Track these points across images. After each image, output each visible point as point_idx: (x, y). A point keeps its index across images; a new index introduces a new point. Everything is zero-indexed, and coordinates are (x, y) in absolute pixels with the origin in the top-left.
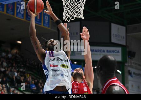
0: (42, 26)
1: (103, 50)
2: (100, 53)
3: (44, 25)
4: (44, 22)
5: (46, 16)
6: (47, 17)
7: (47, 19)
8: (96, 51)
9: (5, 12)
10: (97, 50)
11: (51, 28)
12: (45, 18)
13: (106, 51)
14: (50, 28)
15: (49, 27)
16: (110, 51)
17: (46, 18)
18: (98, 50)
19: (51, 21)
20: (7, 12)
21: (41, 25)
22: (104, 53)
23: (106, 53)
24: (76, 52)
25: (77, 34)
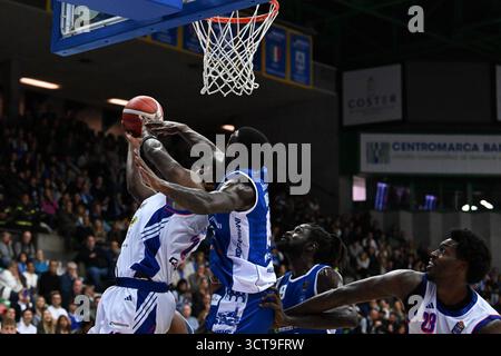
0: (288, 80)
1: (472, 143)
2: (464, 153)
3: (292, 79)
4: (294, 71)
5: (298, 53)
6: (303, 55)
7: (303, 61)
8: (451, 148)
9: (179, 47)
10: (455, 146)
11: (315, 84)
12: (297, 59)
13: (481, 148)
14: (311, 87)
15: (307, 83)
16: (494, 146)
17: (300, 57)
18: (458, 145)
19: (315, 66)
20: (185, 47)
21: (284, 78)
22: (475, 153)
23: (481, 152)
24: (392, 152)
25: (393, 99)
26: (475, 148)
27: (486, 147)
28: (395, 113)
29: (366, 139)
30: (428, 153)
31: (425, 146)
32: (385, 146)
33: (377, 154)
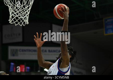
22: (46, 53)
23: (48, 53)
24: (19, 52)
25: (19, 34)
26: (46, 51)
27: (49, 51)
28: (20, 39)
29: (10, 48)
30: (31, 53)
31: (30, 51)
32: (17, 50)
33: (14, 53)
